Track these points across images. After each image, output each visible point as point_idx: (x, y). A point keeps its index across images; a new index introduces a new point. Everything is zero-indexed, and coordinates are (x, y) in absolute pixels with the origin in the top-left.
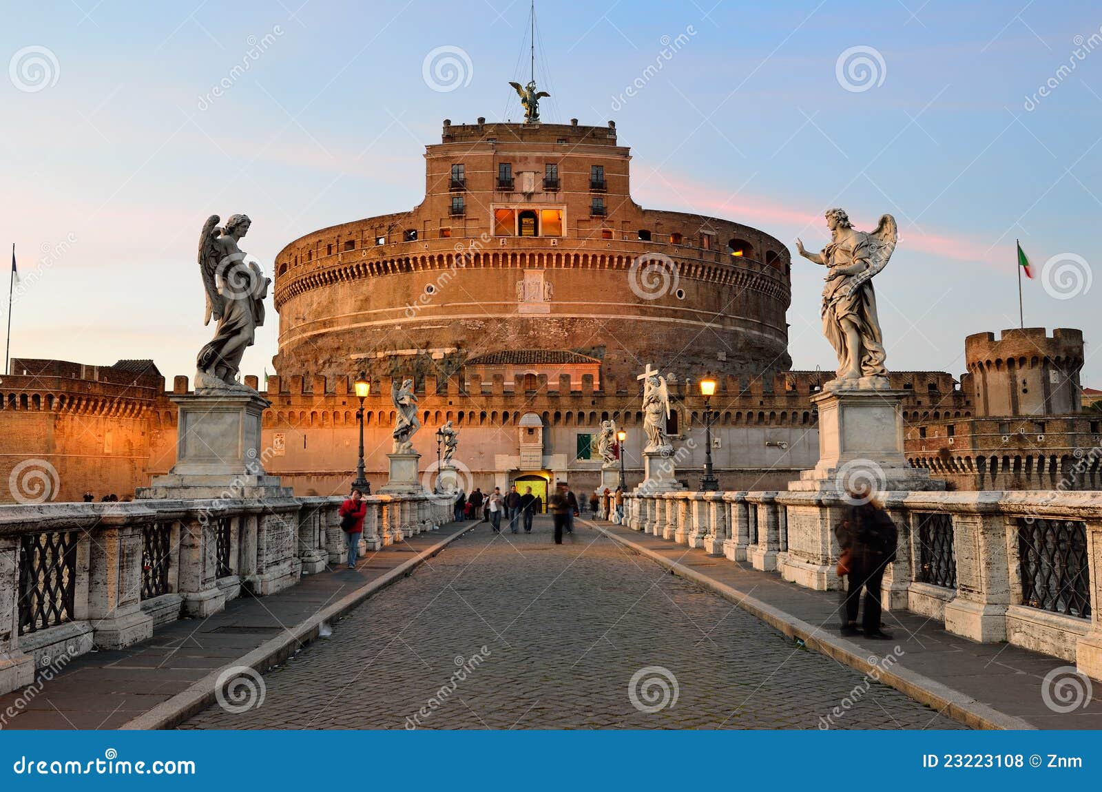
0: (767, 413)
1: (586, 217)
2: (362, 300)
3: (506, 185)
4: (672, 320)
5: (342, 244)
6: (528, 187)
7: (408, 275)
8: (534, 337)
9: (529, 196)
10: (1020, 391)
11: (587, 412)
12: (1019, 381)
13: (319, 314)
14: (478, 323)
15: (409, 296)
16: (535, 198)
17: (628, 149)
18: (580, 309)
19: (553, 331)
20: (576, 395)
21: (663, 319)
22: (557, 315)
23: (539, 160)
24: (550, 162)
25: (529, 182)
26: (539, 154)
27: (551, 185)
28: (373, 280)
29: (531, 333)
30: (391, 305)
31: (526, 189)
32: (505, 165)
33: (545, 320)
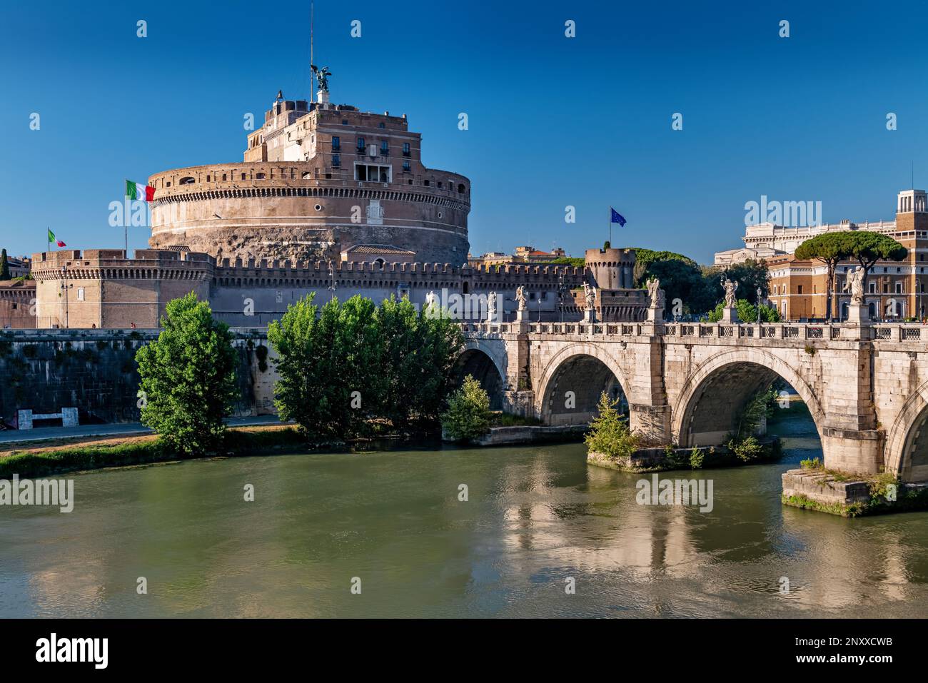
0: (507, 284)
1: (401, 172)
2: (269, 210)
3: (362, 151)
4: (436, 229)
5: (254, 174)
6: (373, 153)
7: (303, 198)
8: (375, 238)
9: (373, 158)
10: (612, 278)
11: (429, 282)
12: (612, 273)
13: (233, 214)
14: (347, 229)
15: (304, 210)
16: (376, 160)
17: (420, 135)
18: (396, 223)
19: (385, 234)
20: (424, 274)
21: (434, 229)
22: (386, 226)
23: (378, 138)
24: (384, 140)
25: (373, 150)
26: (378, 135)
27: (384, 152)
28: (278, 199)
29: (373, 235)
30: (291, 214)
31: (372, 154)
32: (362, 139)
33: (380, 228)
